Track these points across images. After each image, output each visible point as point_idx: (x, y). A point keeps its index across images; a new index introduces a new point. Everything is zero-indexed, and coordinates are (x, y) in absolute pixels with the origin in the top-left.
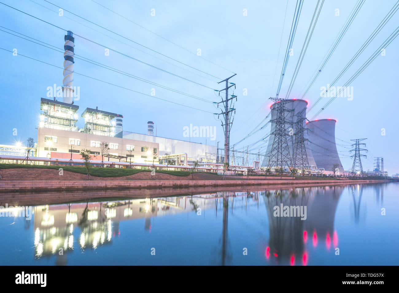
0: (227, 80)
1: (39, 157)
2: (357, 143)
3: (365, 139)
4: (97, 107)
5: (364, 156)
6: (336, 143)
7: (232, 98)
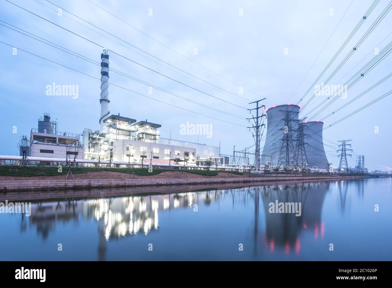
0: (257, 102)
1: (124, 161)
2: (344, 145)
3: (351, 140)
4: (147, 120)
5: (350, 155)
6: (323, 143)
7: (262, 116)
